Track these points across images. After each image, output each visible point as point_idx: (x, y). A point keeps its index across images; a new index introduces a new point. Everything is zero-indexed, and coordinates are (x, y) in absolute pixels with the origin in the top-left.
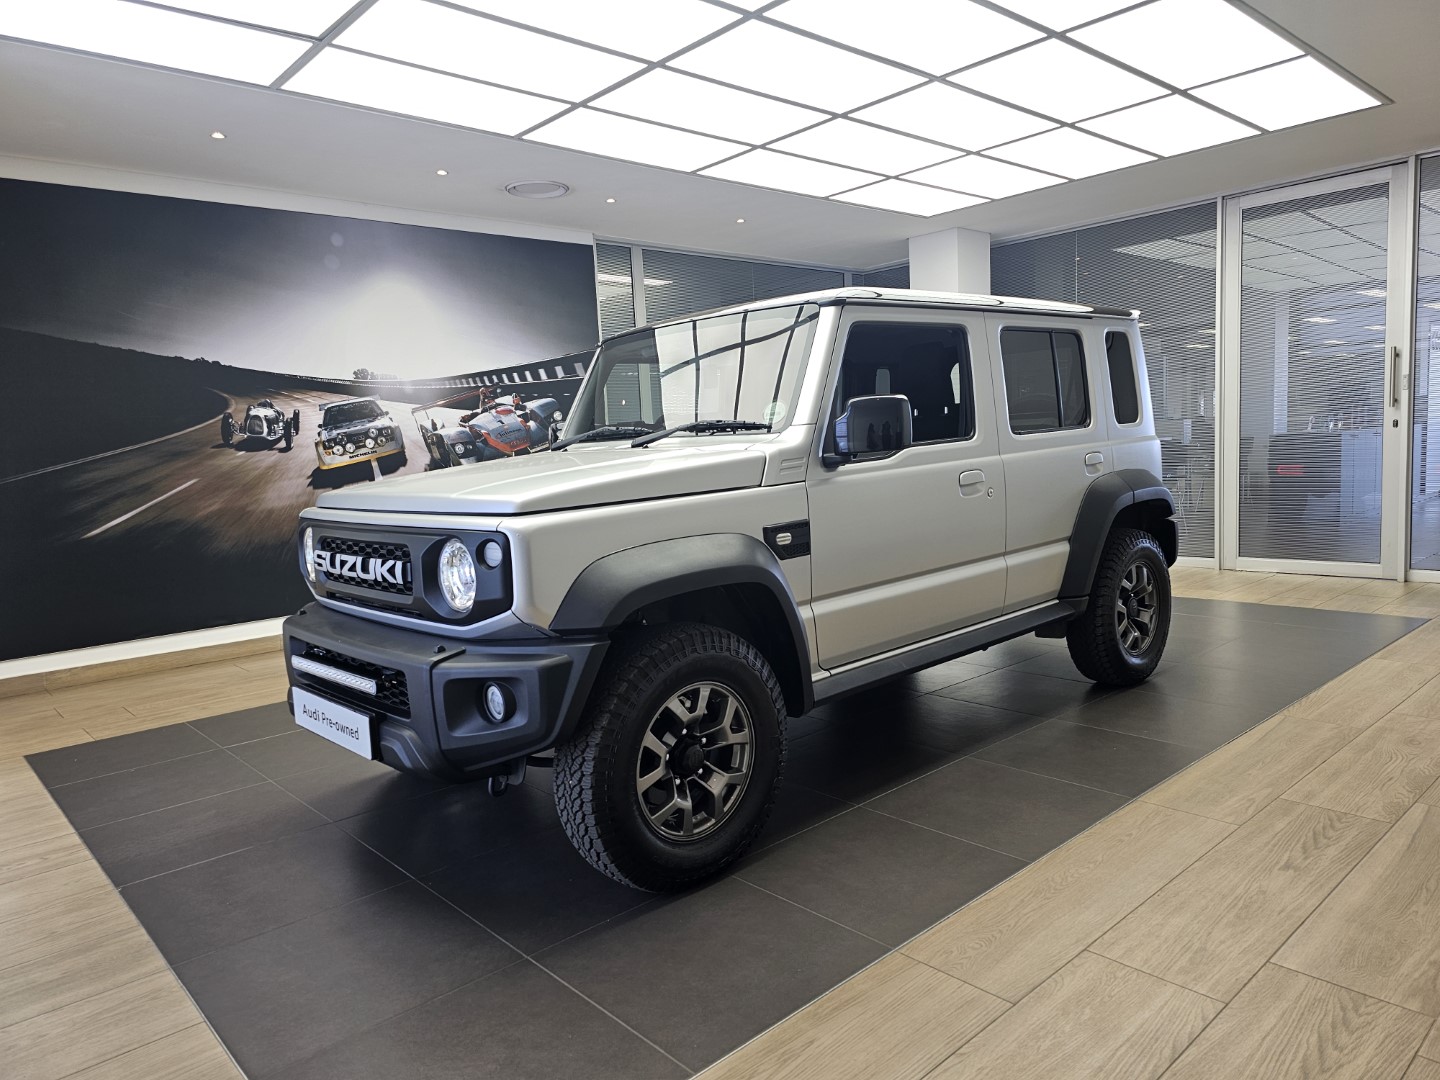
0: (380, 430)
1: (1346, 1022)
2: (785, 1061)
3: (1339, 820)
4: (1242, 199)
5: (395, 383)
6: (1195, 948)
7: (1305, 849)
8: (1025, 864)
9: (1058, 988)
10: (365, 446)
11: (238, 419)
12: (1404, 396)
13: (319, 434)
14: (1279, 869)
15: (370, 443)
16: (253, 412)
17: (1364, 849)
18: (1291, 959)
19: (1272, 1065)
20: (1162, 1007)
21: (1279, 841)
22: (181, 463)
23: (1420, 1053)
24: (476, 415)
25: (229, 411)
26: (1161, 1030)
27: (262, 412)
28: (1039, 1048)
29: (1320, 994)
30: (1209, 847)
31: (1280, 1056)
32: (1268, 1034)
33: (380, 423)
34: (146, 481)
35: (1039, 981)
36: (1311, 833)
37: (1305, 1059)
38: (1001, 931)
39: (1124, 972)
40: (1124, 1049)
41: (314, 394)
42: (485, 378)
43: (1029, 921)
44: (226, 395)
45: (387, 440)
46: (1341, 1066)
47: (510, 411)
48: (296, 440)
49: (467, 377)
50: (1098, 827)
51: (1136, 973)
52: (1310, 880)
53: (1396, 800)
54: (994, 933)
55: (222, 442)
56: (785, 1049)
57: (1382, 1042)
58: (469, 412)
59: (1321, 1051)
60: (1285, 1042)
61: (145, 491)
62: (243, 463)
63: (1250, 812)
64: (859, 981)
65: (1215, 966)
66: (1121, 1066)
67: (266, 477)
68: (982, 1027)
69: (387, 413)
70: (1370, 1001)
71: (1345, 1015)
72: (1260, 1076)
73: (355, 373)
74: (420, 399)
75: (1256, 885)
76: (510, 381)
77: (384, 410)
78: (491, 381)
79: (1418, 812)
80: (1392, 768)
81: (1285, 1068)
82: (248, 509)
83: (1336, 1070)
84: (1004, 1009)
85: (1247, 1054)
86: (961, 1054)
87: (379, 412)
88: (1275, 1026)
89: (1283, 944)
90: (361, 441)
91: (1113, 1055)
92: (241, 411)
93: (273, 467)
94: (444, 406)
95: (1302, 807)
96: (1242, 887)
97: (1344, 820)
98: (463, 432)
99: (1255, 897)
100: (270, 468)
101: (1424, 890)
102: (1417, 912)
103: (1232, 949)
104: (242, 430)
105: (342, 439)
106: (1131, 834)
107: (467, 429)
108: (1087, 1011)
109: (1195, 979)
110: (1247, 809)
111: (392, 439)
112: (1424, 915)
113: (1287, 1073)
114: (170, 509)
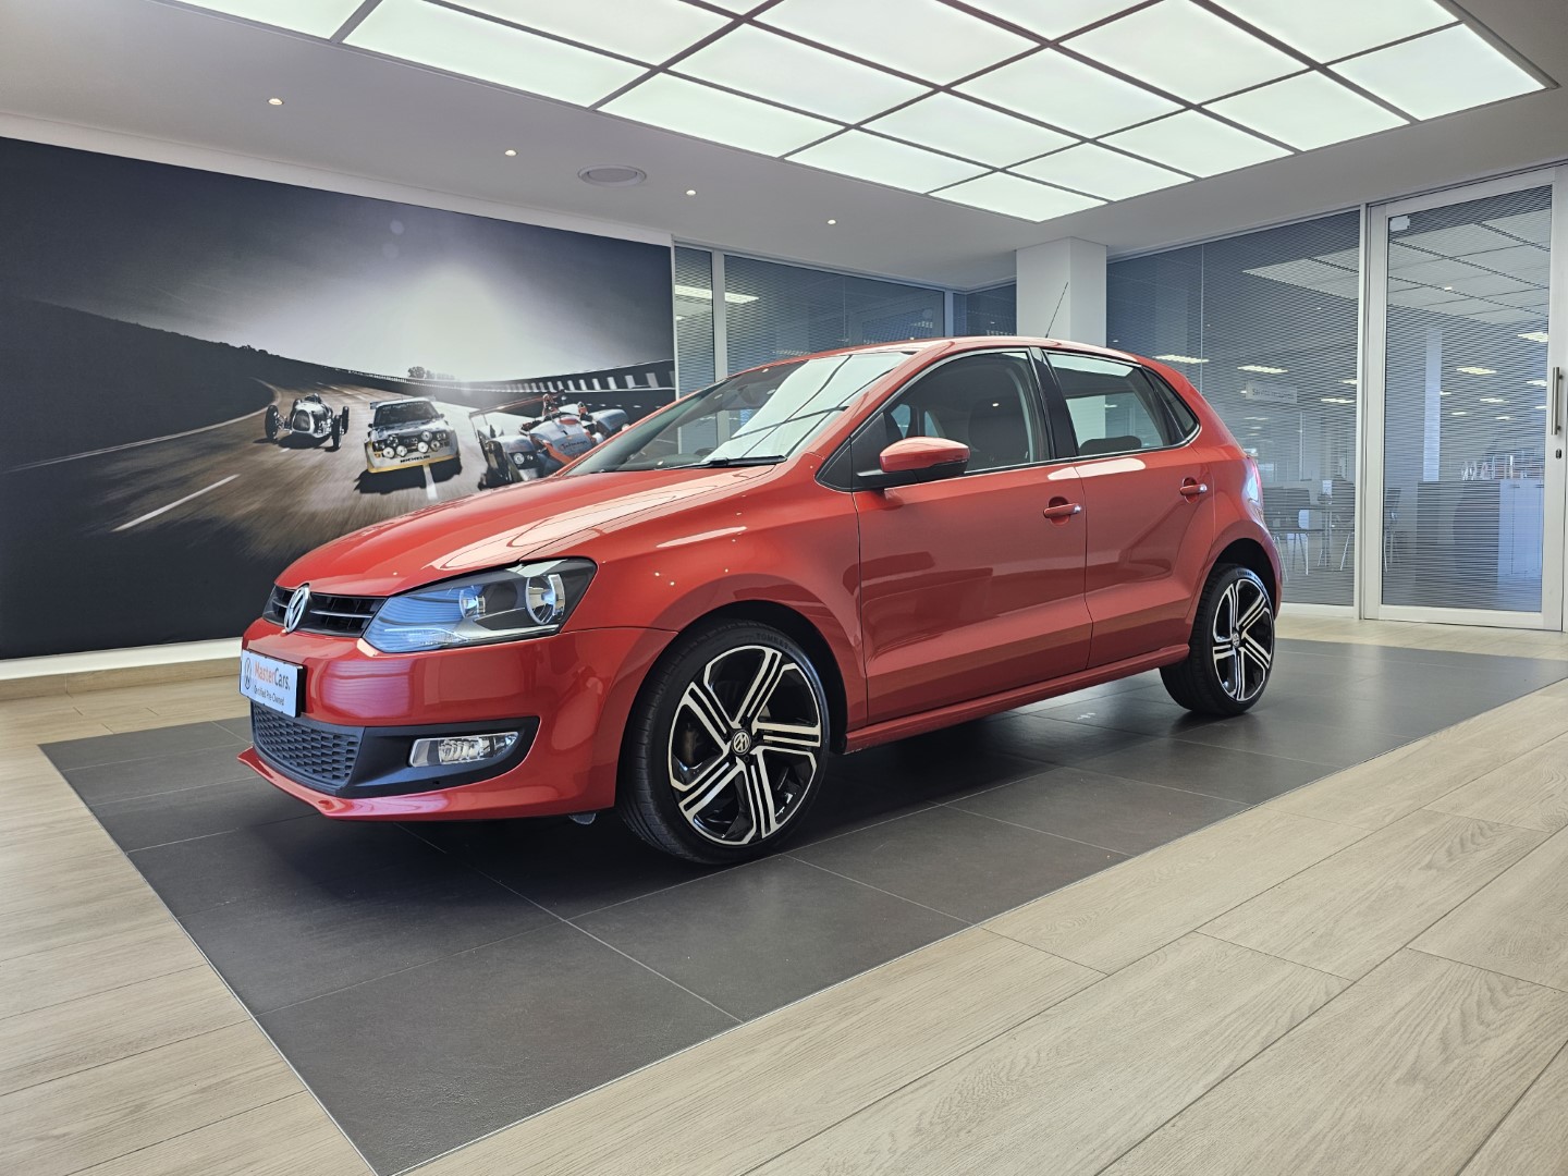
0: (434, 434)
1: (1493, 1002)
3: (1491, 829)
4: (1388, 206)
5: (452, 384)
7: (1449, 853)
8: (1125, 859)
9: (1160, 963)
10: (417, 450)
11: (283, 414)
13: (369, 434)
14: (1420, 869)
15: (423, 447)
16: (300, 407)
17: (1519, 854)
18: (1432, 945)
20: (1280, 982)
21: (1421, 844)
22: (221, 457)
24: (536, 424)
25: (274, 404)
26: (1276, 1003)
27: (309, 407)
28: (1135, 1013)
29: (1464, 977)
31: (1416, 1027)
32: (1403, 1009)
33: (434, 425)
34: (183, 474)
35: (1138, 957)
36: (1457, 840)
37: (1445, 1031)
38: (1097, 913)
39: (1237, 951)
40: (1234, 1016)
41: (366, 390)
42: (550, 384)
43: (1131, 905)
44: (271, 387)
45: (441, 444)
46: (1488, 1039)
47: (575, 422)
48: (344, 439)
49: (530, 381)
50: (1211, 829)
51: (1250, 954)
52: (1456, 879)
53: (1556, 813)
54: (1090, 915)
55: (265, 436)
56: (846, 1005)
57: (1537, 1020)
58: (531, 420)
59: (1464, 1025)
60: (1421, 1017)
61: (184, 485)
62: (287, 460)
63: (1387, 820)
64: (932, 950)
65: (1342, 949)
67: (310, 477)
68: (1069, 994)
69: (442, 416)
70: (1522, 984)
71: (1493, 995)
72: (1392, 1044)
73: (410, 371)
74: (481, 401)
75: (1392, 882)
76: (576, 388)
77: (440, 413)
78: (556, 387)
80: (1553, 785)
81: (1422, 1037)
82: (290, 511)
83: (1482, 1042)
84: (1097, 978)
85: (1377, 1025)
86: (1047, 1016)
87: (434, 414)
88: (1410, 1002)
89: (1422, 932)
90: (414, 445)
91: (1222, 1021)
92: (286, 405)
93: (318, 467)
94: (504, 411)
95: (1448, 818)
96: (1376, 883)
97: (1496, 829)
98: (523, 441)
99: (1391, 892)
100: (315, 467)
103: (1362, 935)
104: (287, 425)
105: (393, 442)
106: (1250, 835)
107: (528, 438)
108: (1193, 982)
109: (1319, 959)
110: (1383, 817)
111: (447, 444)
113: (1423, 1043)
114: (207, 505)
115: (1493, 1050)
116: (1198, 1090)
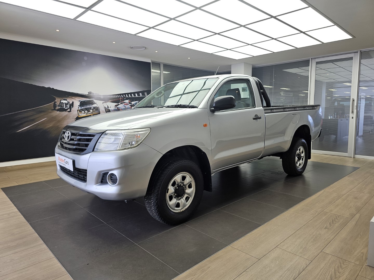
0: (94, 108)
1: (341, 267)
2: (203, 272)
3: (338, 217)
4: (316, 59)
5: (98, 96)
6: (303, 247)
7: (330, 224)
8: (260, 225)
9: (270, 256)
10: (90, 111)
11: (58, 103)
12: (355, 111)
13: (78, 108)
14: (324, 229)
15: (91, 111)
16: (62, 102)
17: (345, 224)
18: (328, 251)
19: (323, 276)
20: (296, 262)
21: (324, 221)
22: (42, 114)
23: (359, 274)
24: (119, 105)
25: (56, 101)
26: (296, 267)
27: (64, 102)
28: (266, 270)
29: (334, 260)
30: (306, 223)
31: (325, 274)
32: (322, 269)
33: (94, 106)
34: (33, 118)
35: (265, 255)
36: (331, 220)
37: (331, 275)
38: (255, 242)
39: (286, 253)
40: (287, 271)
41: (78, 97)
42: (122, 95)
43: (262, 239)
44: (55, 97)
45: (96, 110)
46: (340, 277)
47: (128, 104)
48: (72, 109)
49: (117, 95)
50: (278, 217)
51: (289, 253)
52: (331, 231)
53: (352, 213)
54: (254, 242)
55: (53, 109)
56: (202, 269)
57: (350, 271)
58: (117, 104)
59: (335, 273)
60: (326, 271)
61: (33, 121)
62: (59, 114)
63: (316, 214)
64: (220, 253)
65: (309, 252)
66: (286, 275)
67: (64, 118)
68: (251, 265)
70: (347, 261)
71: (340, 265)
72: (320, 279)
73: (88, 93)
74: (105, 100)
75: (318, 232)
76: (128, 96)
77: (95, 103)
78: (123, 96)
79: (357, 216)
80: (351, 204)
81: (326, 277)
82: (59, 126)
83: (339, 278)
84: (257, 261)
85: (317, 273)
86: (247, 271)
87: (94, 103)
88: (324, 267)
89: (325, 247)
90: (89, 110)
91: (284, 273)
92: (58, 101)
93: (66, 116)
94: (111, 102)
95: (329, 213)
96: (315, 233)
97: (340, 217)
98: (115, 109)
99: (318, 235)
100: (65, 116)
101: (360, 235)
102: (358, 240)
103: (312, 248)
104: (59, 106)
105: (84, 110)
106: (287, 219)
107: (116, 108)
108: (277, 262)
109: (304, 255)
110: (316, 213)
111: (97, 110)
112: (359, 241)
113: (327, 278)
114: (39, 125)
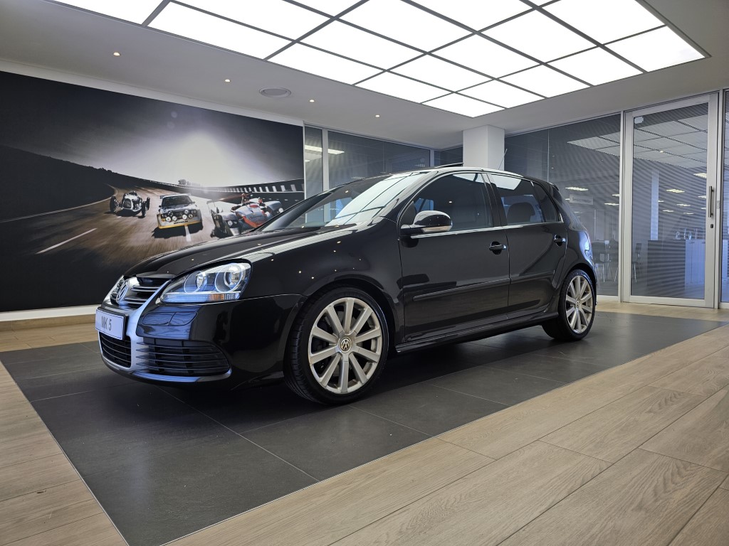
0: (190, 211)
3: (679, 395)
4: (634, 112)
5: (199, 188)
7: (660, 405)
8: (508, 407)
9: (521, 454)
10: (182, 218)
12: (717, 212)
13: (159, 210)
14: (646, 412)
15: (185, 217)
16: (126, 197)
17: (693, 405)
18: (650, 447)
19: (637, 489)
20: (578, 464)
21: (646, 401)
22: (88, 220)
23: (720, 487)
26: (576, 473)
28: (508, 477)
29: (665, 462)
30: (608, 403)
31: (642, 485)
32: (636, 476)
33: (190, 207)
34: (70, 227)
35: (511, 452)
36: (663, 400)
37: (656, 487)
38: (492, 432)
39: (558, 450)
40: (555, 480)
41: (158, 190)
43: (509, 428)
44: (113, 187)
45: (193, 216)
46: (676, 491)
49: (236, 187)
50: (549, 395)
51: (564, 451)
52: (662, 417)
53: (710, 388)
54: (489, 433)
56: (369, 473)
57: (699, 482)
59: (665, 484)
60: (645, 480)
61: (70, 232)
62: (120, 222)
64: (414, 448)
65: (608, 449)
67: (131, 230)
68: (478, 468)
69: (194, 203)
70: (693, 465)
71: (678, 471)
73: (179, 181)
74: (212, 197)
75: (632, 418)
76: (258, 191)
77: (193, 201)
79: (722, 393)
80: (708, 376)
82: (120, 246)
83: (673, 492)
84: (491, 461)
85: (623, 484)
86: (466, 478)
87: (190, 201)
88: (640, 473)
89: (646, 441)
90: (180, 216)
91: (549, 482)
92: (121, 196)
93: (135, 225)
94: (224, 201)
95: (659, 390)
96: (625, 419)
97: (682, 395)
99: (632, 423)
100: (133, 226)
101: (725, 423)
102: (721, 431)
103: (617, 442)
105: (171, 214)
106: (566, 397)
108: (536, 464)
109: (596, 453)
110: (630, 389)
111: (196, 216)
112: (724, 433)
113: (645, 492)
114: (81, 242)
115: (678, 496)
116: (536, 514)
